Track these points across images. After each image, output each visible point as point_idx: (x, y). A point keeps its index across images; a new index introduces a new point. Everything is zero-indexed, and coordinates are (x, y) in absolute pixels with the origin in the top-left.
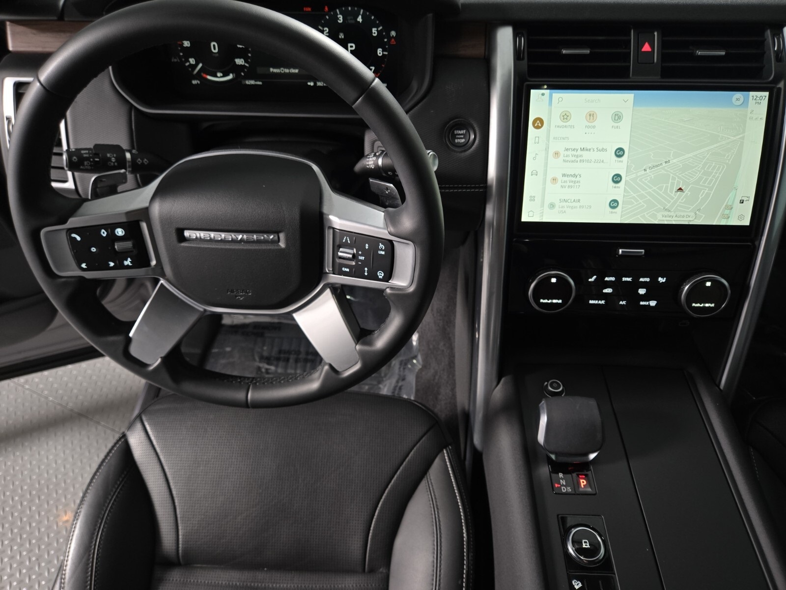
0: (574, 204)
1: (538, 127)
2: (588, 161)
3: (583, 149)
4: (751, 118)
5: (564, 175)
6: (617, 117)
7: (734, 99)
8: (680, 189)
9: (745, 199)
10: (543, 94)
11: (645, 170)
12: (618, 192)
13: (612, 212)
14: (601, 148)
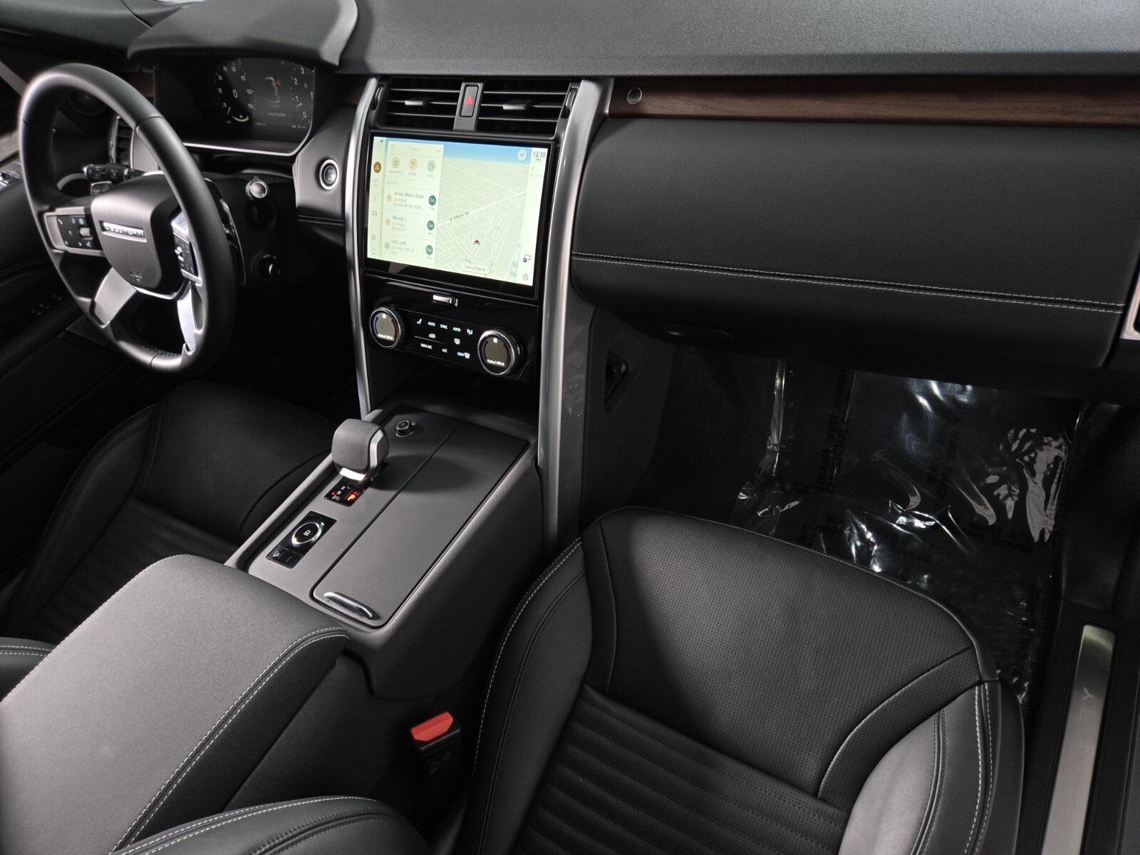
0: (402, 246)
1: (377, 171)
2: (411, 206)
3: (407, 195)
4: (532, 175)
5: (394, 218)
6: (432, 166)
7: (519, 154)
8: (477, 241)
9: (527, 258)
10: (382, 141)
11: (451, 219)
12: (431, 238)
13: (428, 258)
14: (419, 195)
